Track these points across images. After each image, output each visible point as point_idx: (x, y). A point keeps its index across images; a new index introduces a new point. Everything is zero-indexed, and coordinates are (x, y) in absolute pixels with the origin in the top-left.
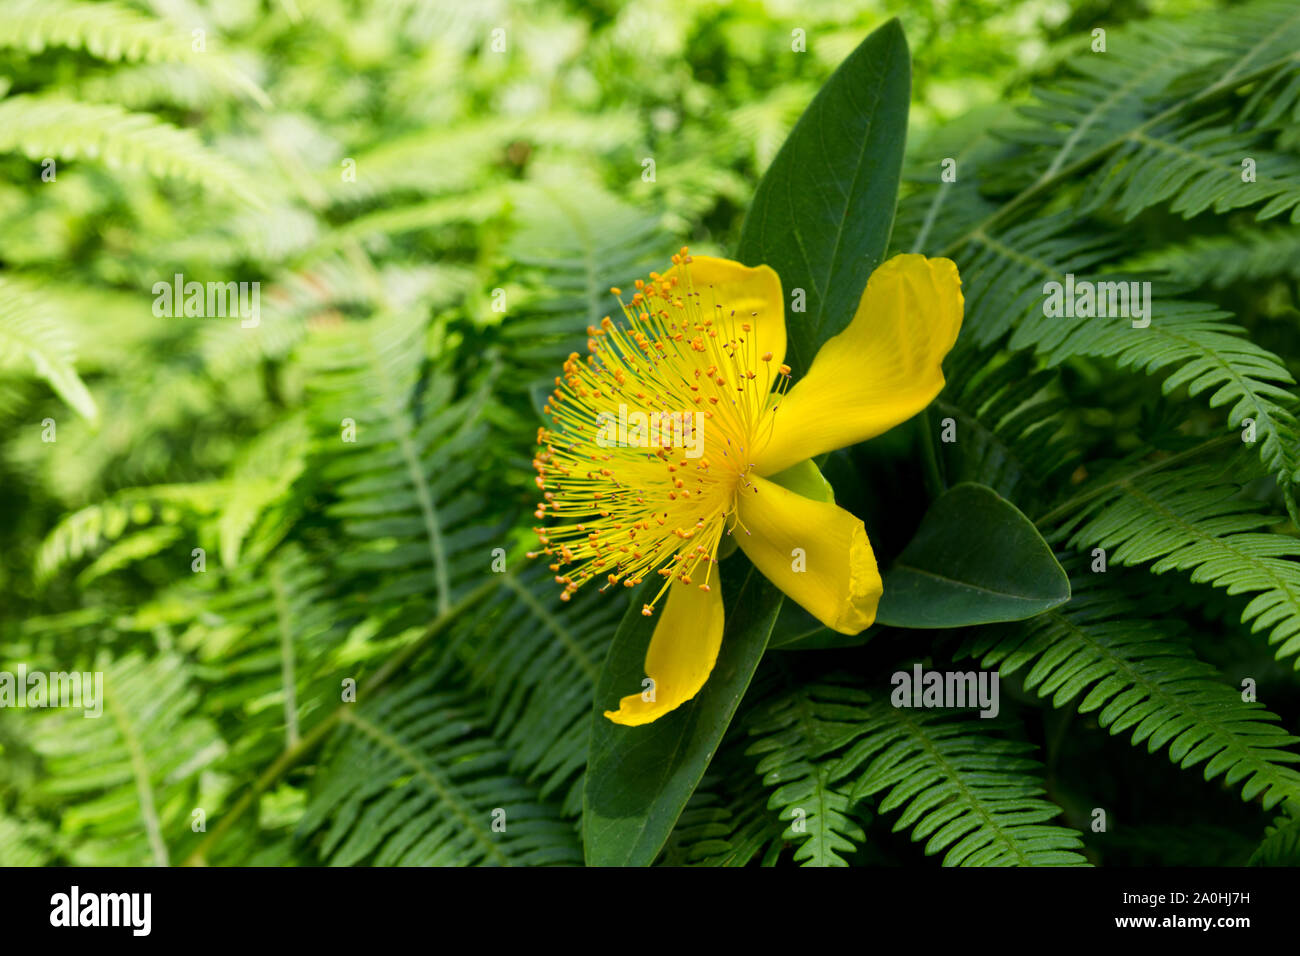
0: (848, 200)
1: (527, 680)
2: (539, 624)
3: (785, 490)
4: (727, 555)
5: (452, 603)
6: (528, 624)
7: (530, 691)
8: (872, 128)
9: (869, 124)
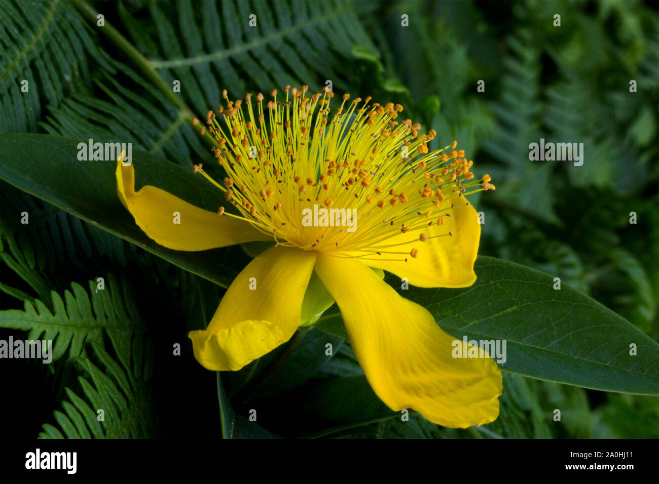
0: (544, 349)
1: (113, 126)
2: (156, 139)
3: (307, 285)
4: (245, 249)
5: (157, 70)
6: (154, 130)
7: (106, 127)
8: (604, 366)
9: (607, 364)
